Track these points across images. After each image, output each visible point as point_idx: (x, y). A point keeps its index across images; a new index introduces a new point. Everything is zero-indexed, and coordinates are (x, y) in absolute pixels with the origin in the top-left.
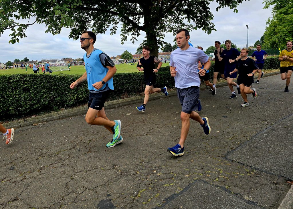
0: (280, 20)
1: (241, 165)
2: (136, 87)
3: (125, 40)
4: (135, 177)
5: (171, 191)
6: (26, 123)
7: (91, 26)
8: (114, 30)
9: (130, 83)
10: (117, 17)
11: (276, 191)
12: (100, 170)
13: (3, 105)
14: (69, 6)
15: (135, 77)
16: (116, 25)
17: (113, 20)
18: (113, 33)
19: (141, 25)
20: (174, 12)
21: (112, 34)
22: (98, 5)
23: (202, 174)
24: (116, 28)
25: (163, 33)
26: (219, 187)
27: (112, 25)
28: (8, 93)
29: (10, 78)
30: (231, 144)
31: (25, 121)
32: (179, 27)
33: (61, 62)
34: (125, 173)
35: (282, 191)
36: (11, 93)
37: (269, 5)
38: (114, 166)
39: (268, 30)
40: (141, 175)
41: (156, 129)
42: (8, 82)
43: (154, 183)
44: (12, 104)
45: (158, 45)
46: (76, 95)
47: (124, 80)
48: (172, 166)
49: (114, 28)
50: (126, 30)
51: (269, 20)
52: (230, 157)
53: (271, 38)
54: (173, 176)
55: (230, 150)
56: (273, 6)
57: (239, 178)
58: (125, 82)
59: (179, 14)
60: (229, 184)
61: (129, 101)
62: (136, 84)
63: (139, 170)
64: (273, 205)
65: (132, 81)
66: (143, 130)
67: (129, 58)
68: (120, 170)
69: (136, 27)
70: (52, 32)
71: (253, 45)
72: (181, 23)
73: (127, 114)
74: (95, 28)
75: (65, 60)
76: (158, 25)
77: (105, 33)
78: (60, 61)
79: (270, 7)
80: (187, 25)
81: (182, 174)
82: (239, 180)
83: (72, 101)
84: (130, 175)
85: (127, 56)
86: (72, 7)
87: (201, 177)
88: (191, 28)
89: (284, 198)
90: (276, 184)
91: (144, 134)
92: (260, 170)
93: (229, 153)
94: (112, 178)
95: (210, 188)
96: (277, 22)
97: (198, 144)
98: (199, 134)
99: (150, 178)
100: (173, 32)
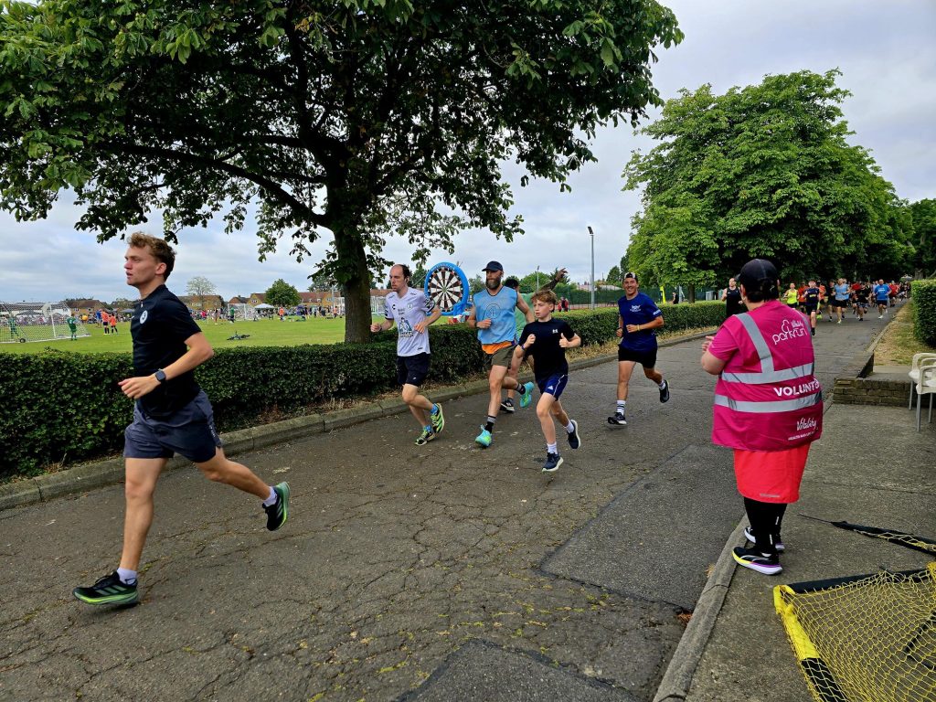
0: (661, 220)
1: (577, 586)
2: (306, 389)
4: (292, 659)
5: (397, 686)
7: (161, 201)
8: (235, 217)
9: (287, 377)
10: (243, 182)
11: (654, 642)
12: (179, 655)
14: (81, 134)
15: (304, 357)
16: (243, 205)
17: (234, 190)
18: (234, 229)
20: (408, 182)
21: (231, 231)
22: (183, 143)
23: (481, 624)
24: (243, 213)
25: (384, 236)
26: (524, 652)
27: (228, 204)
30: (553, 531)
33: (60, 311)
34: (263, 652)
35: (667, 643)
37: (635, 181)
38: (227, 637)
40: (311, 652)
41: (362, 508)
43: (351, 671)
45: (371, 269)
46: (106, 419)
47: (269, 367)
48: (402, 612)
49: (235, 212)
50: (272, 220)
51: (637, 217)
52: (552, 567)
53: (642, 262)
54: (406, 639)
55: (553, 549)
56: (643, 185)
57: (571, 620)
58: (273, 373)
59: (424, 189)
60: (547, 641)
61: (285, 432)
62: (307, 380)
63: (306, 637)
64: (648, 679)
65: (293, 371)
66: (324, 515)
67: (288, 303)
68: (248, 644)
69: (302, 213)
70: (18, 212)
71: (606, 278)
72: (430, 211)
73: (276, 471)
74: (173, 210)
75: (71, 304)
76: (366, 213)
77: (205, 226)
78: (54, 307)
79: (638, 187)
80: (446, 218)
81: (429, 629)
82: (571, 626)
83: (90, 440)
84: (279, 655)
85: (282, 296)
86: (90, 138)
87: (480, 632)
88: (457, 224)
89: (672, 658)
90: (654, 625)
91: (328, 526)
92: (620, 595)
93: (550, 555)
94: (219, 676)
95: (500, 659)
96: (653, 224)
97: (473, 541)
98: (476, 511)
99: (339, 656)
100: (408, 233)
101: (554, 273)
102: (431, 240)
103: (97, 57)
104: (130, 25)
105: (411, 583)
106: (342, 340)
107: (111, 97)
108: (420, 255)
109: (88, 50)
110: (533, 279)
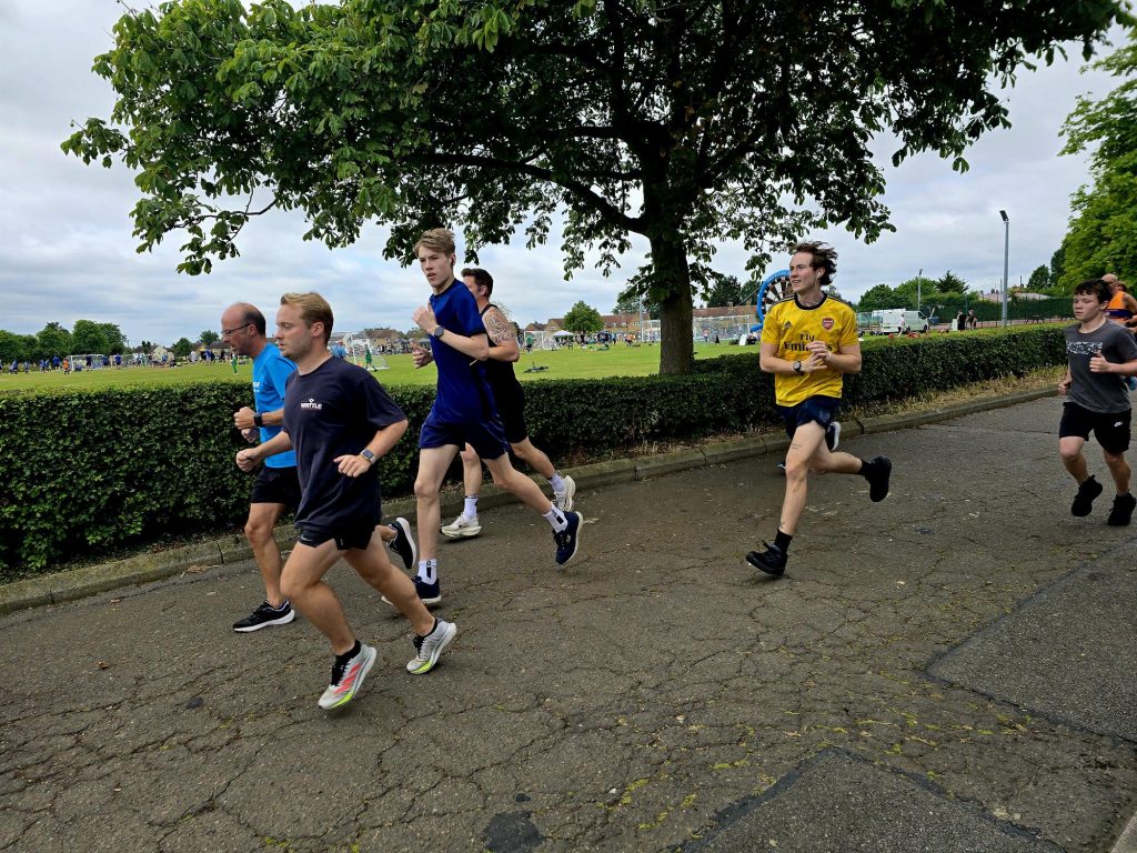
0: (1122, 193)
1: (981, 700)
2: (615, 429)
3: (577, 265)
4: (611, 736)
5: (736, 787)
6: (240, 549)
7: (462, 217)
8: (539, 230)
9: (593, 414)
10: (550, 188)
11: (1103, 790)
12: (491, 712)
13: (165, 486)
14: (386, 148)
15: (613, 391)
16: (547, 214)
17: (538, 197)
18: (537, 243)
19: (634, 213)
20: (745, 169)
21: (534, 246)
22: (485, 147)
23: (843, 731)
24: (547, 224)
25: (712, 241)
26: (904, 773)
27: (531, 215)
28: (181, 447)
29: (186, 397)
30: (945, 624)
31: (237, 541)
32: (765, 220)
33: (359, 342)
34: (578, 723)
35: (1124, 793)
36: (192, 449)
37: (1081, 140)
38: (539, 700)
39: (1077, 230)
40: (632, 731)
41: (684, 573)
42: (180, 411)
43: (678, 760)
44: (195, 484)
45: (693, 283)
46: (411, 455)
47: (574, 402)
48: (738, 701)
49: (538, 224)
50: (580, 230)
51: (1081, 194)
52: (943, 671)
53: (1088, 258)
54: (745, 734)
55: (944, 648)
56: (1095, 145)
57: (973, 742)
58: (578, 408)
59: (765, 177)
60: (938, 765)
61: (591, 477)
62: (615, 419)
63: (624, 713)
64: (1093, 837)
65: (601, 407)
66: (640, 576)
67: (589, 329)
68: (561, 711)
69: (614, 220)
70: (328, 239)
71: (1026, 283)
72: (772, 206)
74: (474, 226)
75: (370, 334)
76: (692, 214)
77: (507, 242)
78: (356, 337)
79: (1084, 148)
80: (793, 213)
81: (774, 727)
82: (973, 750)
83: (397, 476)
84: (595, 729)
85: (583, 321)
86: (396, 152)
87: (842, 740)
88: (808, 222)
89: (1132, 814)
90: (1103, 766)
91: (645, 589)
92: (1047, 719)
93: (940, 656)
94: (533, 741)
95: (871, 777)
96: (1108, 201)
97: (830, 627)
98: (835, 591)
99: (665, 741)
100: (742, 236)
101: (944, 279)
102: (772, 243)
103: (400, 57)
104: (433, 14)
105: (749, 667)
106: (656, 371)
107: (416, 102)
108: (757, 262)
109: (392, 50)
110: (911, 288)
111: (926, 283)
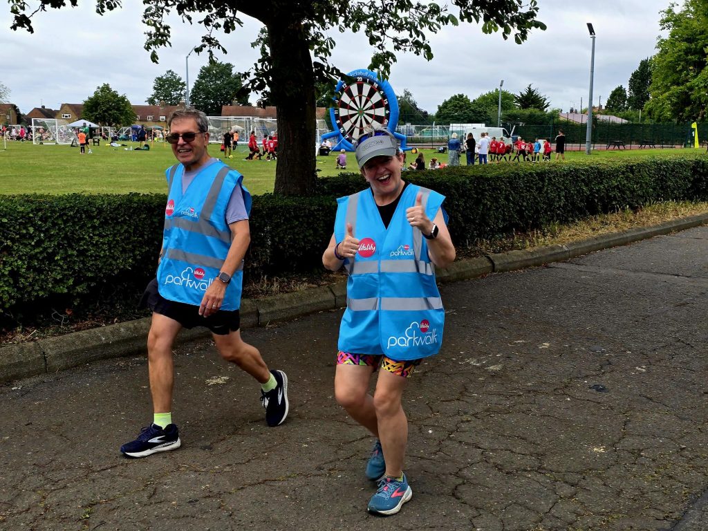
3: (163, 42)
32: (387, 11)
39: (664, 53)
71: (604, 104)
73: (212, 382)
80: (419, 5)
85: (108, 109)
88: (436, 17)
100: (363, 27)
101: (525, 93)
102: (395, 40)
110: (491, 100)
111: (506, 96)
